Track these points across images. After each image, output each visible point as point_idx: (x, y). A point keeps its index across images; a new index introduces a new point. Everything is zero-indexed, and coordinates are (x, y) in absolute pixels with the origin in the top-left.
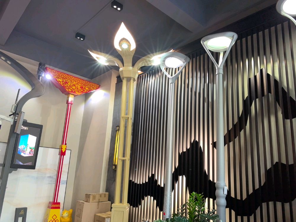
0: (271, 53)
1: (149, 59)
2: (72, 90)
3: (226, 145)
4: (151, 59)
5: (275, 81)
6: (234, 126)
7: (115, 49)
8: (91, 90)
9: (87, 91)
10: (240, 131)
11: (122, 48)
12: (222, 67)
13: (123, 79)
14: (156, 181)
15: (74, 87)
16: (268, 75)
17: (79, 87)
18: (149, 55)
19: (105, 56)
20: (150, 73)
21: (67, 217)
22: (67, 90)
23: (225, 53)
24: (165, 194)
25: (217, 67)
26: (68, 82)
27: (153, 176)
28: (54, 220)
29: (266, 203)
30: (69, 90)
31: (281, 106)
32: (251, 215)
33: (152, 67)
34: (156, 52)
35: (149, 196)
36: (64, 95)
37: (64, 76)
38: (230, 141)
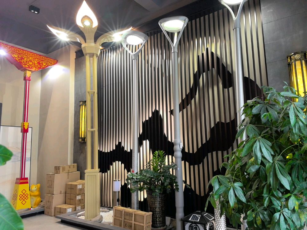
0: (215, 34)
1: (111, 36)
2: (29, 66)
3: (181, 112)
4: (112, 36)
5: (218, 58)
6: (187, 95)
7: (77, 26)
8: (49, 66)
9: (45, 67)
10: (192, 99)
11: (84, 25)
12: (176, 47)
13: (86, 55)
14: (123, 148)
15: (31, 63)
16: (212, 53)
17: (36, 62)
18: (110, 32)
19: (65, 32)
20: (110, 48)
21: (36, 190)
22: (23, 66)
23: (179, 33)
24: (132, 155)
25: (173, 46)
26: (24, 58)
27: (120, 143)
28: (24, 194)
29: (211, 153)
30: (26, 66)
31: (221, 78)
32: (200, 164)
33: (113, 43)
34: (116, 29)
35: (117, 162)
36: (20, 71)
37: (20, 52)
38: (184, 108)
